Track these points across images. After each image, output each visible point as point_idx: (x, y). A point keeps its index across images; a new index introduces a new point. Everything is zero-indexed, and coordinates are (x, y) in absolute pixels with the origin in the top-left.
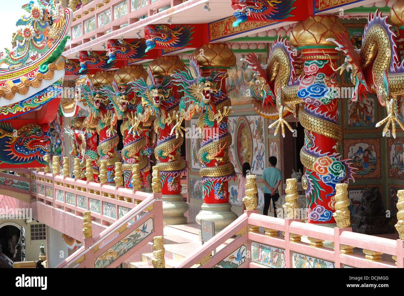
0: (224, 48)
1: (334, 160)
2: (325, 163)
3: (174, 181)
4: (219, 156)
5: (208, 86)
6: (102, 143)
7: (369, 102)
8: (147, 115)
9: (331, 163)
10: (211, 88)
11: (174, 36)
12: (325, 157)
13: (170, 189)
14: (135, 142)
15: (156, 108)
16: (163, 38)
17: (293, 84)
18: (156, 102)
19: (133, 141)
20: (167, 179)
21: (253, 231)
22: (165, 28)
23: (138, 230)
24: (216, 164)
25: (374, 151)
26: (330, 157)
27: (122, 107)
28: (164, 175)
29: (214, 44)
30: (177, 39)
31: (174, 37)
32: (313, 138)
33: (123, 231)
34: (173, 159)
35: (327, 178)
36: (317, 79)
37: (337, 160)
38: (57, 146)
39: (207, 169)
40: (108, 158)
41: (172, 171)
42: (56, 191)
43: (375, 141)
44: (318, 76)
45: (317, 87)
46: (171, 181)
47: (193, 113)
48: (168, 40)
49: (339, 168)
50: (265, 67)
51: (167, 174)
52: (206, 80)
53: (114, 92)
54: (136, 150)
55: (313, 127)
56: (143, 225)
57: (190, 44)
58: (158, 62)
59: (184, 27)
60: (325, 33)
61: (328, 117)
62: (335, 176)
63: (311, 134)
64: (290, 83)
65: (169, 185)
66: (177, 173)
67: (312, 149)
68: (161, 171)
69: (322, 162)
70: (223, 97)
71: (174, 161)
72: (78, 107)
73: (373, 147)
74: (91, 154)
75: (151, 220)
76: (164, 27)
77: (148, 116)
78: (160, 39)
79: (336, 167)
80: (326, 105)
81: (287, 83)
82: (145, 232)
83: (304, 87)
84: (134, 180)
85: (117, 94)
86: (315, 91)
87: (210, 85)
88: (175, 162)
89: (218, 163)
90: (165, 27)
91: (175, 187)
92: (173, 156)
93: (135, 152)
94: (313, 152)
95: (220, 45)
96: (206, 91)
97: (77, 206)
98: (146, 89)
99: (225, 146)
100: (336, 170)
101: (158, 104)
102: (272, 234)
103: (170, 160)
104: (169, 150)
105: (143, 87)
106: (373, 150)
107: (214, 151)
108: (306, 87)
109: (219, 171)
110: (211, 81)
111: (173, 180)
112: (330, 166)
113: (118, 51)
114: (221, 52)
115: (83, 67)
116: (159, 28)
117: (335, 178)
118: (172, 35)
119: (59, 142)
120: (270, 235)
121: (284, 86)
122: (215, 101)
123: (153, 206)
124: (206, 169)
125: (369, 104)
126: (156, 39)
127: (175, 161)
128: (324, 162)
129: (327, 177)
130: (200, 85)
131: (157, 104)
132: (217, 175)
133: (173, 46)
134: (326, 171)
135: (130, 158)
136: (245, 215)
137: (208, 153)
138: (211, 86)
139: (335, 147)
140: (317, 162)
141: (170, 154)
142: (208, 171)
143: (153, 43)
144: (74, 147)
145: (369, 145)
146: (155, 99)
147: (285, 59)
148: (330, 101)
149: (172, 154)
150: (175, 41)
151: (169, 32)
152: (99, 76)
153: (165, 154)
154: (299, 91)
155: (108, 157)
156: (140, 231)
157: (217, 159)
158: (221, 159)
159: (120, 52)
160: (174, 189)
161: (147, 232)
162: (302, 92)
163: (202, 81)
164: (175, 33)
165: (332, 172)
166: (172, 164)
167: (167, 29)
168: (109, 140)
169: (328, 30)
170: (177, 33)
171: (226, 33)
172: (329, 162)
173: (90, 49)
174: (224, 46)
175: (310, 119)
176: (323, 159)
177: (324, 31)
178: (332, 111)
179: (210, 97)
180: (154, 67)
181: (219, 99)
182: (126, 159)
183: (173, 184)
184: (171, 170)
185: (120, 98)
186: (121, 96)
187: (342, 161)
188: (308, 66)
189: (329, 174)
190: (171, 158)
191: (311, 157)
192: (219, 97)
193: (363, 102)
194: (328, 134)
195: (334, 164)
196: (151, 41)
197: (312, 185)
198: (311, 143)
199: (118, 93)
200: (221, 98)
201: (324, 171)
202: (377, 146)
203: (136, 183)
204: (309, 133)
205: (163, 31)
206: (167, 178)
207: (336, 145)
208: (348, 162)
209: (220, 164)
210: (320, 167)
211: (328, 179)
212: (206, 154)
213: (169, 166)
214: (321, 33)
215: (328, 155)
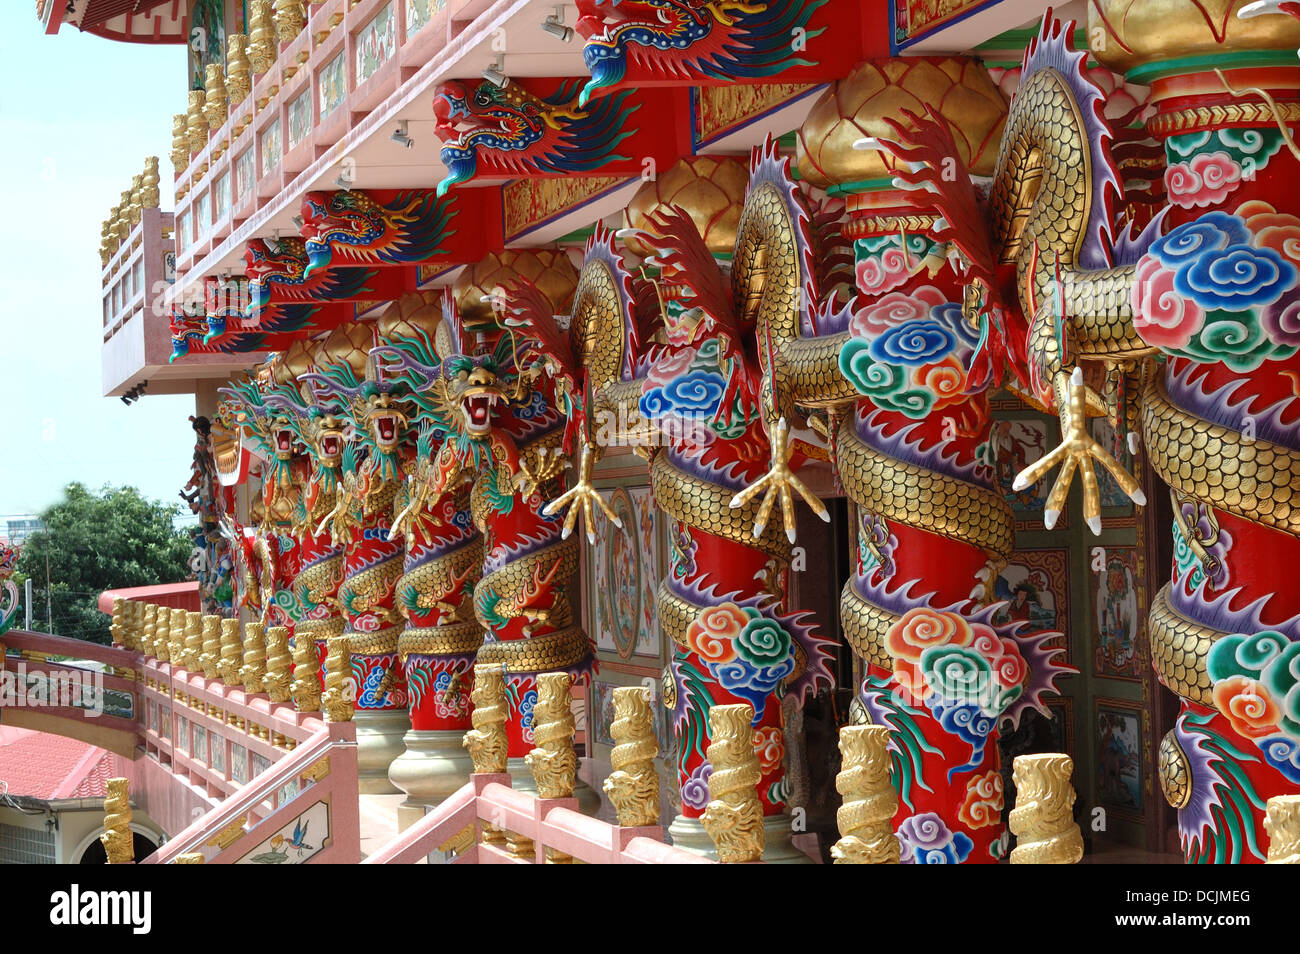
0: (551, 265)
1: (753, 615)
2: (724, 625)
3: (456, 688)
4: (533, 606)
5: (478, 383)
6: (309, 566)
7: (1028, 434)
8: (367, 478)
9: (743, 624)
10: (487, 391)
11: (391, 226)
12: (727, 605)
13: (443, 712)
14: (377, 563)
15: (384, 456)
16: (356, 232)
17: (635, 376)
18: (383, 437)
19: (371, 561)
20: (431, 681)
21: (490, 840)
22: (360, 203)
23: (280, 840)
24: (526, 632)
25: (1048, 589)
26: (740, 606)
27: (327, 452)
28: (422, 668)
29: (518, 252)
30: (402, 237)
31: (393, 230)
32: (691, 545)
33: (233, 841)
34: (453, 616)
35: (732, 674)
36: (698, 359)
37: (766, 614)
38: (220, 579)
39: (499, 646)
40: (327, 615)
41: (447, 656)
42: (177, 719)
43: (1051, 560)
44: (705, 351)
45: (697, 384)
46: (446, 687)
47: (452, 471)
48: (371, 239)
49: (769, 640)
50: (564, 321)
51: (434, 663)
52: (475, 363)
53: (304, 405)
54: (381, 590)
55: (688, 510)
56: (296, 822)
57: (442, 252)
58: (404, 309)
59: (423, 196)
60: (721, 213)
61: (737, 478)
62: (759, 668)
63: (687, 535)
64: (628, 371)
65: (439, 699)
66: (463, 662)
67: (688, 581)
68: (416, 655)
69: (715, 621)
70: (547, 418)
71: (455, 622)
72: (246, 455)
73: (1044, 578)
74: (290, 604)
75: (321, 808)
76: (356, 199)
77: (371, 480)
78: (347, 238)
79: (760, 637)
80: (733, 442)
81: (619, 372)
82: (302, 845)
83: (658, 384)
84: (300, 682)
85: (311, 411)
86: (692, 398)
87: (483, 382)
88: (458, 627)
89: (532, 630)
90: (362, 199)
91: (458, 705)
92: (451, 609)
93: (379, 596)
94: (692, 589)
95: (538, 256)
96: (474, 400)
97: (210, 767)
98: (354, 395)
99: (555, 576)
100: (759, 648)
101: (390, 442)
102: (522, 848)
103: (441, 620)
104: (437, 588)
105: (346, 389)
106: (1045, 587)
107: (519, 591)
108: (666, 383)
109: (536, 654)
110: (489, 368)
111: (451, 685)
112: (741, 634)
113: (276, 277)
114: (539, 276)
115: (213, 327)
116: (342, 201)
117: (759, 673)
118: (384, 225)
119: (225, 565)
120: (517, 853)
121: (612, 380)
122: (520, 433)
123: (329, 763)
124: (494, 646)
125: (1030, 440)
126: (332, 235)
127: (459, 622)
128: (721, 622)
129: (731, 670)
130: (455, 381)
131: (386, 442)
132: (527, 668)
133: (387, 257)
134: (728, 652)
135: (362, 615)
136: (470, 788)
137: (501, 597)
138: (487, 384)
139: (761, 574)
140: (699, 621)
141: (441, 601)
142: (500, 655)
143: (326, 250)
144: (249, 581)
145: (1030, 571)
146: (380, 427)
147: (611, 295)
148: (743, 428)
149: (447, 600)
150: (395, 244)
151: (373, 215)
152: (300, 355)
153: (426, 601)
154: (644, 396)
155: (325, 611)
156: (285, 844)
157: (531, 616)
158: (542, 617)
159: (283, 279)
160: (455, 712)
161: (307, 847)
162: (652, 399)
163: (462, 369)
164: (394, 218)
165: (747, 652)
166: (448, 634)
167: (370, 206)
168: (329, 558)
169: (731, 203)
170: (401, 218)
171: (533, 217)
172: (736, 623)
173: (225, 271)
174: (550, 256)
175: (680, 484)
176: (719, 614)
177: (718, 208)
178: (754, 462)
179: (488, 420)
180: (391, 326)
181: (536, 427)
182: (353, 619)
183: (452, 695)
184: (443, 651)
185: (317, 425)
186: (323, 417)
187: (783, 619)
188: (675, 318)
189: (738, 660)
190: (446, 614)
191: (683, 606)
192: (536, 420)
193: (1012, 432)
194: (736, 534)
195: (755, 627)
196: (316, 244)
197: (688, 696)
198: (685, 562)
199: (313, 410)
200: (543, 421)
201: (719, 652)
202: (1058, 575)
203: (305, 691)
204: (681, 530)
205: (355, 212)
206: (434, 678)
207: (768, 568)
208: (802, 621)
209: (539, 631)
210: (707, 640)
211: (737, 675)
212: (495, 599)
213: (438, 640)
214: (709, 212)
215: (737, 598)
